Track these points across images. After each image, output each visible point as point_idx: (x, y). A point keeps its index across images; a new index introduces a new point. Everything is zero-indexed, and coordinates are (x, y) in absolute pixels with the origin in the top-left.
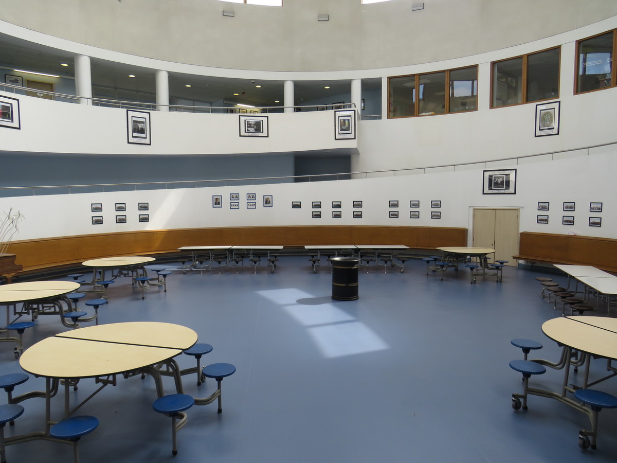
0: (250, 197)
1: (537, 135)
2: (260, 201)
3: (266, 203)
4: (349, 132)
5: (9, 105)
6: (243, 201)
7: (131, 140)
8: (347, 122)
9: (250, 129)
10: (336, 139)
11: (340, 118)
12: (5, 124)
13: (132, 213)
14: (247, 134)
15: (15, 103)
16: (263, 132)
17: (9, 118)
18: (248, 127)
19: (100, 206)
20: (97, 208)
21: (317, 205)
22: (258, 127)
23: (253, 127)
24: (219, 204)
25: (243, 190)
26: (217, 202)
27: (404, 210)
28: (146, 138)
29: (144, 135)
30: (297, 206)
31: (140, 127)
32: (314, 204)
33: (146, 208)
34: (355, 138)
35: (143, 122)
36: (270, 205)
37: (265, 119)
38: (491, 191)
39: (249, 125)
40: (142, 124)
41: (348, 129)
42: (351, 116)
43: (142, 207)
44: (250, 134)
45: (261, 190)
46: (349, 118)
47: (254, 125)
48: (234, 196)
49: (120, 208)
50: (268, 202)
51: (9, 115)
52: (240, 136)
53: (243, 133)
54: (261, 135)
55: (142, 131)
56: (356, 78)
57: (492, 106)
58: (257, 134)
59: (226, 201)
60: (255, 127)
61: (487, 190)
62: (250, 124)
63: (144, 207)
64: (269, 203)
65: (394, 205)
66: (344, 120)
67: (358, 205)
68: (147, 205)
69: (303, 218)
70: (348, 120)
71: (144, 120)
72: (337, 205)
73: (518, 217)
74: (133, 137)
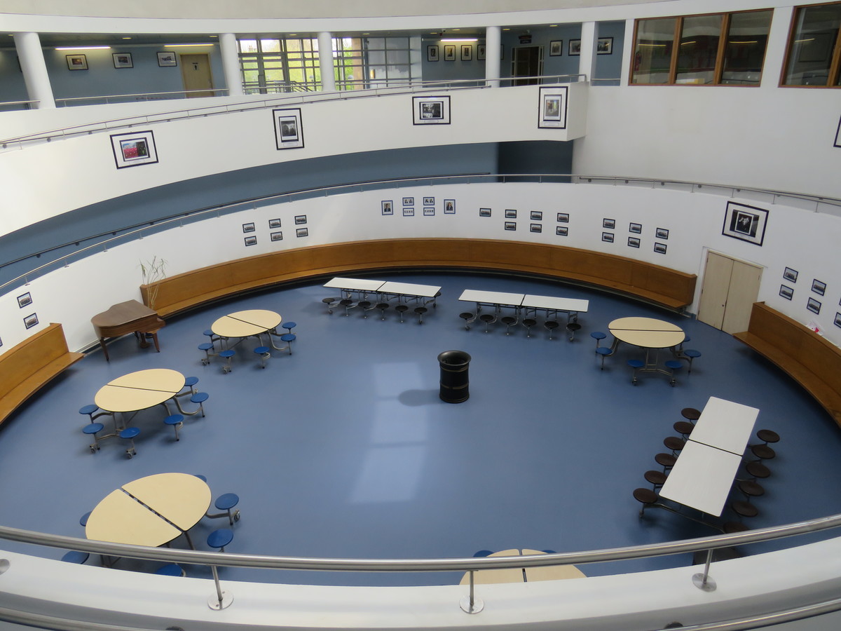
0: (427, 201)
1: (837, 144)
2: (439, 206)
3: (448, 209)
4: (558, 118)
5: (144, 140)
6: (419, 206)
7: (281, 145)
8: (555, 103)
9: (427, 115)
10: (539, 127)
11: (547, 98)
12: (142, 161)
13: (289, 228)
14: (423, 122)
15: (148, 136)
16: (443, 118)
17: (145, 154)
18: (424, 112)
19: (252, 225)
20: (249, 228)
21: (511, 214)
22: (437, 111)
23: (431, 112)
24: (389, 210)
25: (418, 193)
26: (387, 209)
27: (622, 233)
28: (298, 140)
29: (295, 137)
30: (486, 213)
31: (289, 128)
32: (507, 212)
33: (304, 221)
34: (565, 128)
35: (293, 122)
36: (453, 212)
37: (446, 100)
38: (732, 233)
39: (426, 110)
40: (292, 124)
41: (556, 114)
42: (561, 95)
43: (299, 221)
44: (427, 122)
45: (441, 192)
46: (559, 98)
47: (432, 108)
48: (408, 200)
49: (275, 224)
50: (449, 208)
51: (145, 151)
52: (414, 124)
53: (417, 120)
54: (440, 121)
55: (293, 133)
56: (588, 19)
57: (783, 83)
58: (436, 121)
59: (398, 207)
60: (433, 111)
61: (727, 231)
62: (427, 108)
63: (301, 220)
64: (451, 209)
65: (610, 224)
66: (552, 101)
67: (563, 218)
68: (304, 217)
69: (493, 230)
70: (558, 101)
71: (293, 119)
72: (537, 216)
73: (759, 278)
74: (283, 141)
